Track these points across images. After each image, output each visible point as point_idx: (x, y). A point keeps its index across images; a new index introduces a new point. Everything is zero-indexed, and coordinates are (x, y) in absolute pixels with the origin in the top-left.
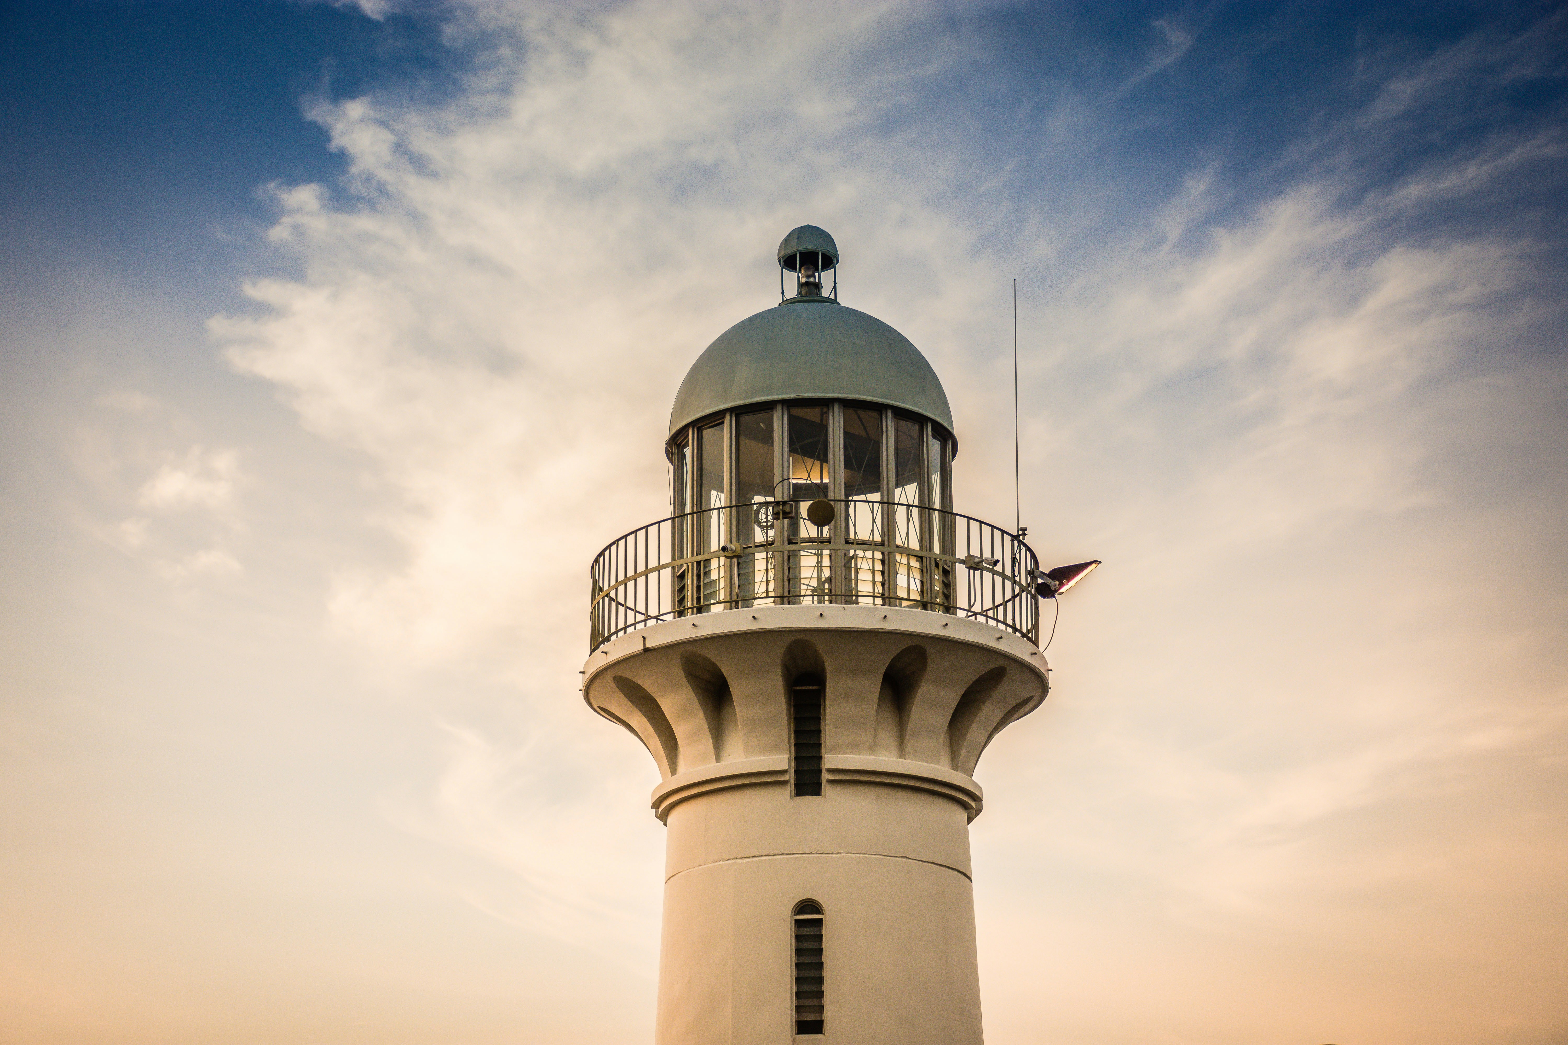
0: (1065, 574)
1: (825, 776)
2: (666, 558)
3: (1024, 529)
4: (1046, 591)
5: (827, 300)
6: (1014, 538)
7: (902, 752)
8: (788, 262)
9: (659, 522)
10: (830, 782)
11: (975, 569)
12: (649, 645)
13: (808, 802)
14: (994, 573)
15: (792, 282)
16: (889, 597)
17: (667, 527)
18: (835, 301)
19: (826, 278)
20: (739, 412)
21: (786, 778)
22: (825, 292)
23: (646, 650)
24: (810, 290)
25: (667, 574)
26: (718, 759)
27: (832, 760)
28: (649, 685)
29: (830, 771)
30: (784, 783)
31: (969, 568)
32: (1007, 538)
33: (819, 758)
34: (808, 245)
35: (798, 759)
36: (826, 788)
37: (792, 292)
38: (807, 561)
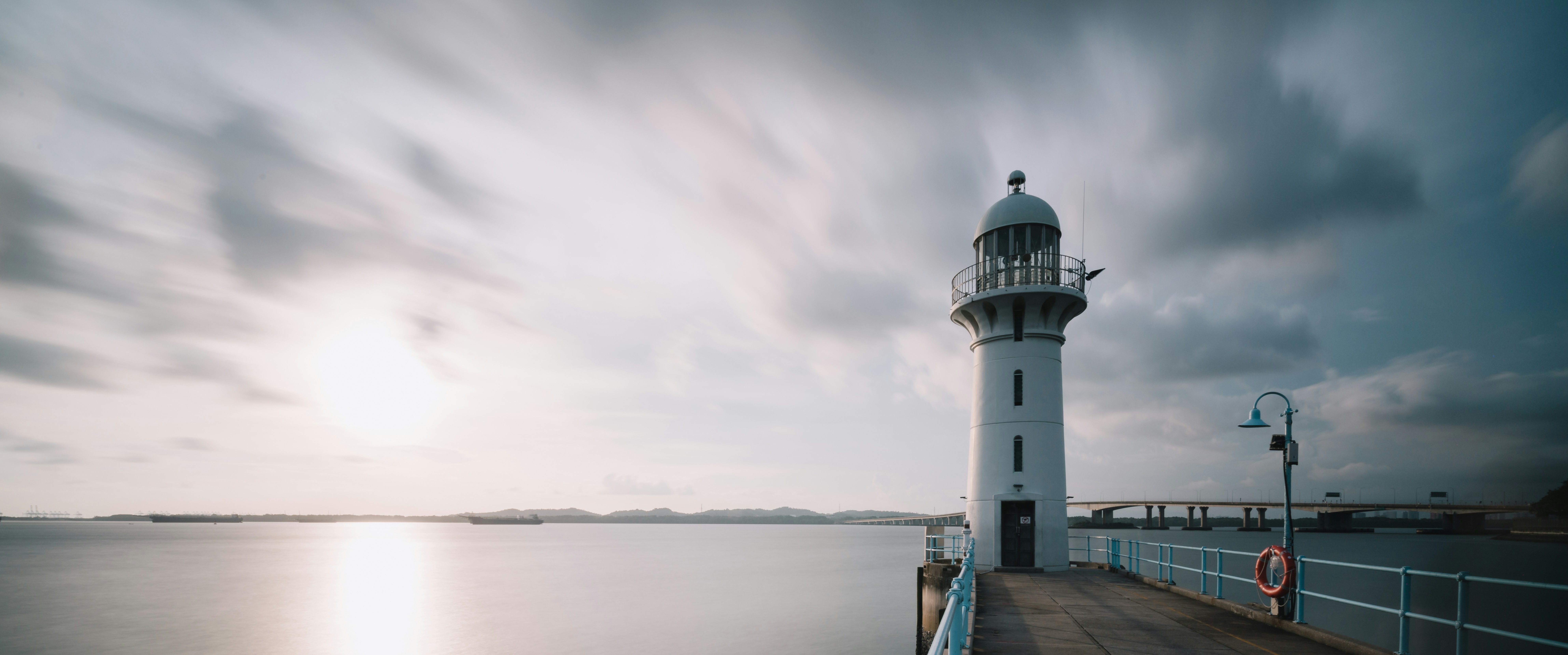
0: (1094, 274)
1: (1024, 335)
2: (974, 276)
3: (1084, 260)
4: (1089, 278)
5: (1021, 193)
6: (1081, 263)
7: (1046, 328)
8: (1011, 183)
9: (972, 266)
10: (1025, 337)
11: (1071, 272)
12: (974, 300)
13: (1019, 343)
14: (1076, 273)
15: (1012, 188)
16: (1043, 282)
17: (974, 267)
18: (1024, 193)
19: (1021, 186)
20: (998, 230)
21: (1012, 336)
22: (1022, 191)
23: (973, 302)
24: (1017, 190)
25: (975, 281)
26: (992, 332)
27: (1026, 331)
28: (971, 312)
29: (1025, 334)
30: (1012, 338)
31: (1069, 272)
32: (1079, 263)
33: (1022, 330)
34: (1017, 176)
35: (1015, 331)
36: (1024, 339)
37: (1011, 192)
38: (1017, 274)
